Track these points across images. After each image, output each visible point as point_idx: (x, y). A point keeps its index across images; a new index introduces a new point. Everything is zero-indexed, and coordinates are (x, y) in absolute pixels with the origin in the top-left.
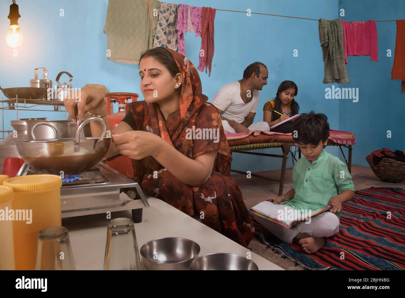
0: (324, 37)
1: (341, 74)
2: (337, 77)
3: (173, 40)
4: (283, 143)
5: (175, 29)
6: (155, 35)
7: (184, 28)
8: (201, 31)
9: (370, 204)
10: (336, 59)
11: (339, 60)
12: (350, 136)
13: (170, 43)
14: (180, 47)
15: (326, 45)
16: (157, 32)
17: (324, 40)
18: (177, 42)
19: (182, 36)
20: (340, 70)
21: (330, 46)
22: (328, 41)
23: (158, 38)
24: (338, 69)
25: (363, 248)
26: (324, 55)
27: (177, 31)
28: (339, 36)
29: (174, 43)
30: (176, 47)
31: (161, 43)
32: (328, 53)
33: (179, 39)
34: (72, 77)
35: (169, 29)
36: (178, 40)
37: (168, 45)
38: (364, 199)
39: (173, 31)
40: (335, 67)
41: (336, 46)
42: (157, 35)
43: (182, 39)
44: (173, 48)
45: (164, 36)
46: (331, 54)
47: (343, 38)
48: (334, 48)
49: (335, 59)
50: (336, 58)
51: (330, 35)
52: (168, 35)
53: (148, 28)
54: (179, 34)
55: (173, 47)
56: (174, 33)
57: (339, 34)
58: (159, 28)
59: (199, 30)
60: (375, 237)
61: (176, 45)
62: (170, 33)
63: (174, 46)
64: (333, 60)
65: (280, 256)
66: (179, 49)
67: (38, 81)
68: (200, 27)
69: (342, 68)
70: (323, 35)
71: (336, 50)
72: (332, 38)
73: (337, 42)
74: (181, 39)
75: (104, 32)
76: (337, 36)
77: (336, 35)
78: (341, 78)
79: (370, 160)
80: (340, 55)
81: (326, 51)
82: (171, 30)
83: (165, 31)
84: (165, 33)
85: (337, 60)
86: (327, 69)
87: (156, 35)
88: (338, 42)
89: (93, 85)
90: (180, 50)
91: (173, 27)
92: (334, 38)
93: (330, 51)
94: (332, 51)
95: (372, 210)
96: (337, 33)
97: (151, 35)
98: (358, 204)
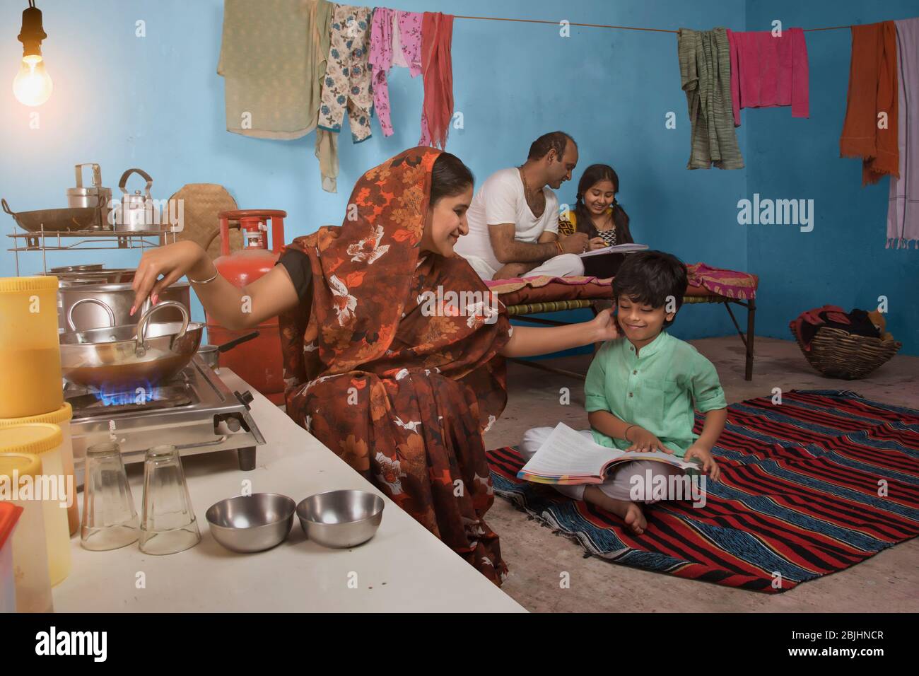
0: (689, 68)
1: (725, 150)
2: (716, 156)
3: (364, 86)
4: (596, 301)
5: (366, 62)
6: (324, 77)
7: (385, 59)
8: (420, 64)
9: (772, 426)
10: (714, 118)
11: (721, 118)
12: (744, 282)
13: (357, 93)
14: (379, 100)
15: (693, 86)
16: (328, 71)
17: (688, 77)
18: (371, 90)
19: (382, 76)
20: (722, 141)
21: (701, 88)
22: (698, 78)
23: (330, 83)
24: (718, 139)
25: (715, 516)
26: (691, 107)
27: (370, 67)
28: (720, 67)
29: (366, 92)
30: (370, 101)
31: (339, 93)
32: (698, 102)
33: (375, 84)
34: (151, 180)
35: (354, 64)
36: (373, 86)
37: (352, 97)
38: (764, 416)
39: (364, 67)
40: (713, 135)
41: (715, 89)
42: (329, 77)
43: (383, 83)
44: (364, 103)
45: (344, 79)
46: (703, 106)
47: (729, 70)
48: (709, 94)
49: (711, 118)
50: (714, 115)
51: (701, 64)
52: (351, 75)
53: (309, 62)
54: (376, 72)
55: (362, 100)
56: (365, 70)
57: (720, 62)
58: (332, 61)
59: (417, 64)
60: (750, 494)
61: (369, 97)
62: (356, 71)
63: (366, 97)
64: (708, 118)
65: (550, 531)
66: (375, 106)
67: (84, 192)
68: (419, 58)
69: (725, 136)
70: (686, 65)
71: (713, 96)
72: (706, 72)
73: (716, 80)
74: (379, 83)
75: (218, 73)
76: (716, 67)
77: (716, 64)
78: (723, 158)
79: (795, 330)
80: (723, 107)
81: (693, 99)
82: (359, 65)
83: (345, 68)
84: (346, 72)
85: (716, 120)
86: (696, 138)
87: (326, 76)
88: (719, 80)
89: (199, 186)
90: (377, 107)
91: (363, 58)
92: (710, 71)
93: (701, 99)
94: (705, 99)
95: (772, 439)
96: (716, 61)
97: (316, 79)
98: (746, 428)
